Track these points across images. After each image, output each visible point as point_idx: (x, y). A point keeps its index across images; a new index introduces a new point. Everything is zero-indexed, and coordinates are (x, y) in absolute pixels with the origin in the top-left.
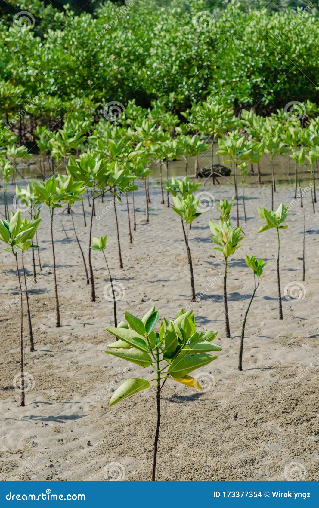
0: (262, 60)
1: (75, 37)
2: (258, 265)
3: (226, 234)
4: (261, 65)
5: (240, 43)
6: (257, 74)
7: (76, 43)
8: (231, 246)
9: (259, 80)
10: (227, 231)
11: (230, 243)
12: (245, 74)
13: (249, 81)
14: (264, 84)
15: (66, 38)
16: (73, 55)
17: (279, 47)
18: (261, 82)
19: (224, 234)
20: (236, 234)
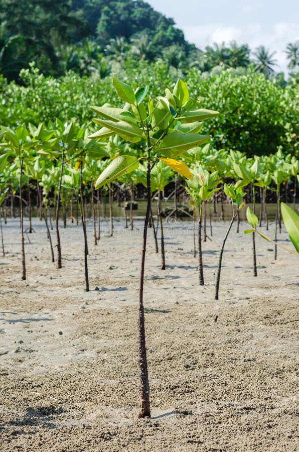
0: (226, 116)
1: (38, 94)
2: (237, 193)
3: (202, 177)
4: (225, 121)
5: (205, 100)
6: (220, 130)
7: (39, 100)
8: (207, 189)
9: (222, 136)
10: (203, 174)
11: (206, 186)
12: (208, 130)
13: (212, 137)
14: (226, 140)
15: (30, 94)
16: (37, 111)
17: (242, 105)
18: (224, 138)
19: (200, 177)
20: (212, 178)
